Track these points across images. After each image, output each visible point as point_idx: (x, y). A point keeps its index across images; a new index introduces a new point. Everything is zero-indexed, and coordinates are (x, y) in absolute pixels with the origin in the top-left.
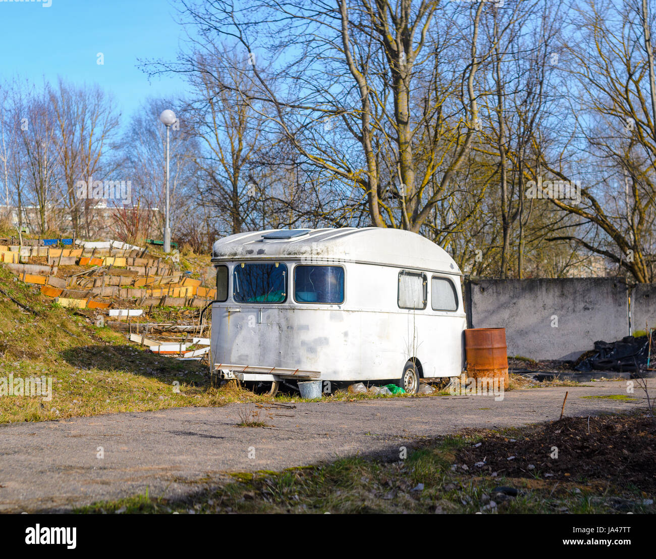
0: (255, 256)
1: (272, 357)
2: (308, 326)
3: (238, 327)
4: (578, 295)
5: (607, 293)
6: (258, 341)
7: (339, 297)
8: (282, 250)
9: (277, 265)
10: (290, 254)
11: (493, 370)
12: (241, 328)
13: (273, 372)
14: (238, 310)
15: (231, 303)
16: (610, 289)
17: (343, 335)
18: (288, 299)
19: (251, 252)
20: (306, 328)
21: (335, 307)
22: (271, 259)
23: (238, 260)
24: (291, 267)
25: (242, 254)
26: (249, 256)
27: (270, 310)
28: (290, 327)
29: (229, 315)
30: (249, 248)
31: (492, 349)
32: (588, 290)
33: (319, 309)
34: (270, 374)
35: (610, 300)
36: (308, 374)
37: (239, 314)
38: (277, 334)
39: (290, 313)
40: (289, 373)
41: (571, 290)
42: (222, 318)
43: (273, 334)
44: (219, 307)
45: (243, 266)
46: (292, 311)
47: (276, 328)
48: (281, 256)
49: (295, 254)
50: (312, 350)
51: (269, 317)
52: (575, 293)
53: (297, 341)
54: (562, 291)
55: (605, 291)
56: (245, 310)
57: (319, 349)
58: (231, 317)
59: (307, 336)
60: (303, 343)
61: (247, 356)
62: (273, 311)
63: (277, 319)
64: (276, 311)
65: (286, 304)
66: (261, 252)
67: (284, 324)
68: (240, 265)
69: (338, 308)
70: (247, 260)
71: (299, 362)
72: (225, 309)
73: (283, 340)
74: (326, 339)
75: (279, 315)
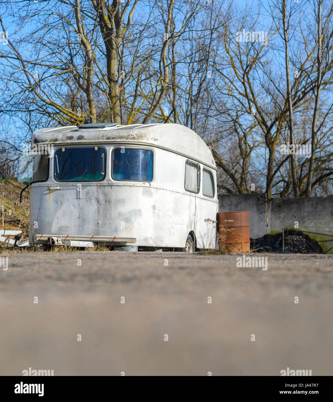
0: (75, 141)
1: (90, 227)
2: (124, 200)
3: (59, 203)
4: (233, 206)
5: (253, 205)
6: (77, 214)
7: (149, 176)
8: (101, 135)
9: (96, 149)
10: (108, 138)
11: (241, 243)
12: (61, 204)
13: (92, 239)
14: (58, 188)
15: (52, 182)
16: (254, 202)
17: (152, 208)
18: (107, 177)
19: (71, 138)
20: (122, 202)
21: (147, 184)
22: (91, 144)
23: (59, 145)
24: (110, 150)
25: (62, 140)
26: (69, 141)
27: (88, 188)
28: (108, 201)
29: (49, 193)
30: (70, 134)
31: (241, 227)
32: (240, 203)
33: (134, 186)
34: (90, 241)
35: (255, 209)
36: (124, 240)
37: (59, 192)
38: (96, 207)
39: (107, 189)
40: (108, 240)
41: (228, 203)
42: (42, 195)
43: (92, 209)
44: (40, 186)
45: (63, 150)
46: (110, 187)
47: (94, 202)
48: (100, 141)
49: (113, 138)
50: (127, 220)
51: (88, 193)
52: (231, 204)
53: (114, 213)
54: (222, 204)
55: (252, 203)
56: (65, 188)
57: (133, 219)
58: (51, 194)
59: (124, 209)
60: (120, 214)
61: (67, 227)
62: (93, 188)
63: (96, 194)
64: (95, 188)
65: (105, 182)
66: (81, 137)
67: (101, 198)
68: (61, 150)
69: (148, 185)
70: (67, 144)
71: (116, 230)
72: (46, 188)
73: (101, 212)
74: (139, 211)
75: (97, 191)
